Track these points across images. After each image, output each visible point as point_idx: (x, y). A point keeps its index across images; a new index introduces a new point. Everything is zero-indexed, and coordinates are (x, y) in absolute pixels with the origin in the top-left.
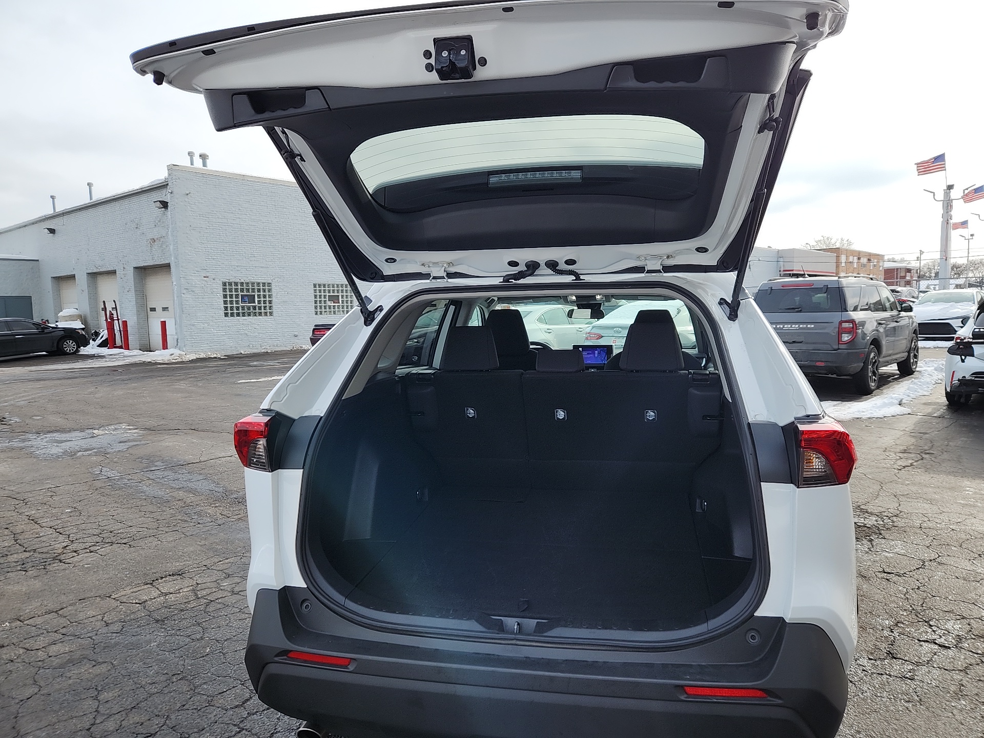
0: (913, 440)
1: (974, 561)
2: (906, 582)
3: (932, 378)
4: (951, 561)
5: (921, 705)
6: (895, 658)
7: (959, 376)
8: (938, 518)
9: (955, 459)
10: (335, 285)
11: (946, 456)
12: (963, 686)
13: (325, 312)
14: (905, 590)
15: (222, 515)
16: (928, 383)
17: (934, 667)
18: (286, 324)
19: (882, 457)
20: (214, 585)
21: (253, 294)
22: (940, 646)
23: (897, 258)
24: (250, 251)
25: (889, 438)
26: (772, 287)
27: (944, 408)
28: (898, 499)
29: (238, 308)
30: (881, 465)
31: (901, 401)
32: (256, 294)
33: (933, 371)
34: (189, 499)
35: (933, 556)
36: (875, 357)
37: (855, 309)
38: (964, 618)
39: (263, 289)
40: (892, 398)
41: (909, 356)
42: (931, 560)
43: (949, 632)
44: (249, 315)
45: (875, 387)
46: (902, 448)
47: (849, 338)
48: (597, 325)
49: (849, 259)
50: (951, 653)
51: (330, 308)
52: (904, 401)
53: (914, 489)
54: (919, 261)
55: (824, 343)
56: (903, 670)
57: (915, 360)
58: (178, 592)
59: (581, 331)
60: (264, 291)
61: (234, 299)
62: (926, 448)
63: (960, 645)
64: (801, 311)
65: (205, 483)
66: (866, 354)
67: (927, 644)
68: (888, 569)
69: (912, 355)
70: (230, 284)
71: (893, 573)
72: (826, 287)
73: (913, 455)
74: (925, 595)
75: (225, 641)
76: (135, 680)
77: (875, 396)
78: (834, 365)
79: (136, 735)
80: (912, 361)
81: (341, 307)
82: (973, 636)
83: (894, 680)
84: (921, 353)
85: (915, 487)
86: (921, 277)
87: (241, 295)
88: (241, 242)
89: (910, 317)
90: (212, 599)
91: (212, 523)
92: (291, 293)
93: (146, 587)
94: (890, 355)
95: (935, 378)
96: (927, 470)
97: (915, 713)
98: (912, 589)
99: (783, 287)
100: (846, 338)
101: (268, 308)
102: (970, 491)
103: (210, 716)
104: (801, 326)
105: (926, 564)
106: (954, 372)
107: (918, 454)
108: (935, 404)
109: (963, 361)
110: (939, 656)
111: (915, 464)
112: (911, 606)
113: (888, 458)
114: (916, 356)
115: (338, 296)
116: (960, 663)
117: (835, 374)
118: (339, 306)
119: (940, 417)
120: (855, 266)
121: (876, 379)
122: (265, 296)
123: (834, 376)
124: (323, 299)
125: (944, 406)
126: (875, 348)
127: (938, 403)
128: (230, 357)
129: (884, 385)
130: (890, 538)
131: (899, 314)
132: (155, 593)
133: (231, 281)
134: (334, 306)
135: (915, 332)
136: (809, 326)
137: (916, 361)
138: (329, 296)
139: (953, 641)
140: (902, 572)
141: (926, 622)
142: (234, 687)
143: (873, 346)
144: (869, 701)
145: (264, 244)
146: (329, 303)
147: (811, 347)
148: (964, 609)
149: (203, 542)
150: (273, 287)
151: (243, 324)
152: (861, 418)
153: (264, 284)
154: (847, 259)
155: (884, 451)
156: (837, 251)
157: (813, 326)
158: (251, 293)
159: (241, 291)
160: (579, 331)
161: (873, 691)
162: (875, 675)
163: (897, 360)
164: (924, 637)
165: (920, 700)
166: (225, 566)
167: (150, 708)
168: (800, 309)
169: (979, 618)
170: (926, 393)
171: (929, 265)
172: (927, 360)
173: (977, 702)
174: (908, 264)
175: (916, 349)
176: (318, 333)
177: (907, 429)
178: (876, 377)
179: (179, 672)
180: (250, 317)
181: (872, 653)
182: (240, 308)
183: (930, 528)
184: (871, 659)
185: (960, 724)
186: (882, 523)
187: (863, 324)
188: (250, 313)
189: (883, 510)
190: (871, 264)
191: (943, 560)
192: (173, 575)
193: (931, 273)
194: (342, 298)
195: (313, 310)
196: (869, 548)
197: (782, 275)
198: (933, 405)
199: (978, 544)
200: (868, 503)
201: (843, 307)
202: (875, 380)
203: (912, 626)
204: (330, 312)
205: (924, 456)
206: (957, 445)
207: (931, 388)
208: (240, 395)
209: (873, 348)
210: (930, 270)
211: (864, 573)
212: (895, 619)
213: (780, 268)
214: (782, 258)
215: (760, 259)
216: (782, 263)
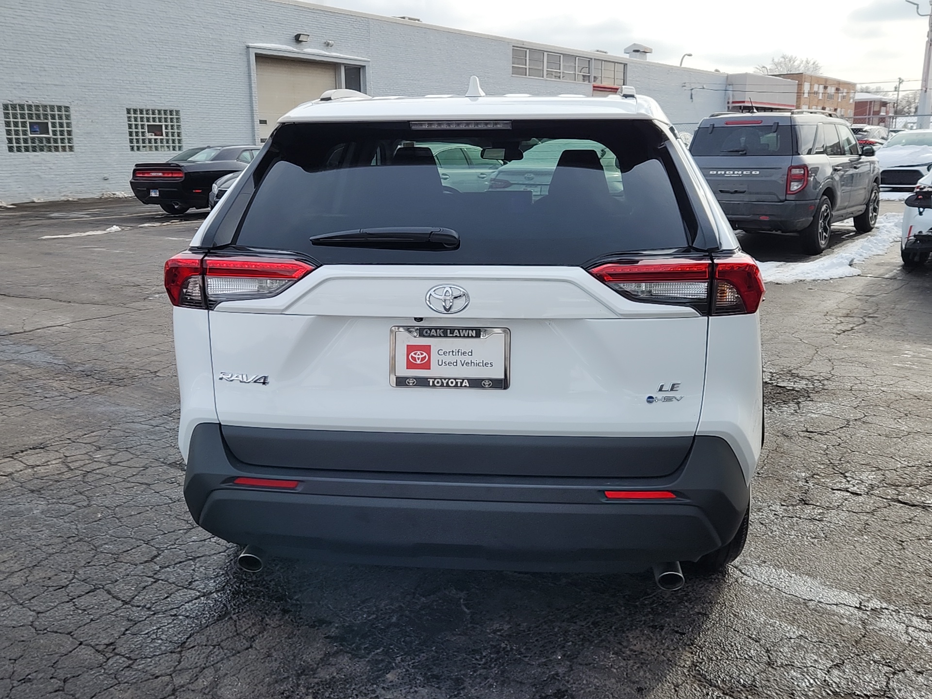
0: (859, 303)
1: (899, 420)
2: (827, 440)
3: (891, 235)
4: (876, 420)
5: (826, 540)
6: (807, 504)
7: (915, 231)
8: (870, 381)
9: (899, 322)
10: (156, 111)
11: (890, 319)
12: (868, 524)
13: (144, 147)
14: (825, 446)
15: (71, 388)
16: (884, 241)
17: (843, 510)
18: (92, 162)
19: (822, 321)
20: (87, 457)
21: (46, 121)
22: (852, 493)
23: (873, 87)
24: (39, 63)
25: (831, 303)
26: (714, 125)
27: (899, 269)
28: (833, 363)
29: (26, 141)
30: (819, 329)
31: (852, 261)
32: (50, 122)
33: (893, 227)
34: (26, 371)
35: (859, 416)
36: (827, 210)
37: (809, 153)
38: (879, 469)
39: (58, 115)
40: (842, 258)
41: (867, 210)
42: (856, 420)
43: (863, 482)
44: (42, 150)
45: (825, 246)
46: (845, 312)
47: (799, 187)
48: (504, 170)
49: (813, 88)
50: (861, 499)
51: (150, 142)
52: (855, 261)
53: (850, 353)
54: (896, 93)
55: (770, 193)
56: (813, 514)
57: (874, 214)
58: (46, 464)
59: (483, 178)
60: (60, 117)
61: (20, 128)
62: (870, 311)
63: (872, 492)
64: (745, 154)
65: (39, 355)
66: (817, 206)
67: (839, 492)
68: (811, 429)
69: (871, 208)
70: (14, 107)
71: (815, 432)
72: (776, 124)
73: (856, 319)
74: (845, 451)
75: (116, 507)
76: (28, 542)
77: (825, 255)
78: (779, 219)
79: (46, 588)
80: (871, 215)
81: (165, 140)
82: (885, 485)
83: (803, 521)
84: (882, 207)
85: (852, 352)
86: (898, 113)
87: (30, 123)
88: (25, 50)
89: (872, 162)
90: (88, 470)
91: (62, 397)
92: (97, 121)
93: (7, 460)
94: (845, 208)
95: (894, 235)
96: (867, 333)
97: (819, 546)
98: (833, 446)
99: (727, 124)
100: (795, 186)
101: (66, 141)
102: (909, 355)
103: (121, 570)
104: (745, 173)
105: (851, 423)
106: (911, 227)
107: (861, 318)
108: (889, 264)
109: (921, 214)
110: (849, 501)
111: (855, 328)
112: (829, 461)
113: (829, 322)
114: (875, 210)
115: (161, 126)
116: (868, 506)
117: (780, 230)
118: (162, 139)
119: (891, 279)
120: (820, 97)
121: (827, 236)
122: (61, 125)
123: (779, 233)
124: (140, 130)
125: (899, 267)
126: (828, 200)
127: (893, 263)
128: (19, 207)
129: (837, 243)
130: (819, 400)
131: (860, 159)
132: (20, 466)
133: (15, 103)
134: (155, 140)
135: (876, 181)
136: (753, 173)
137: (875, 216)
138: (148, 125)
139: (865, 489)
140: (825, 431)
141: (842, 474)
142: (138, 546)
143: (825, 197)
144: (777, 538)
145: (58, 53)
146: (149, 136)
147: (754, 198)
148: (880, 462)
149: (58, 416)
150: (71, 112)
151: (34, 163)
152: (804, 280)
153: (59, 108)
154: (811, 88)
155: (825, 315)
156: (798, 78)
157: (758, 173)
158: (42, 121)
159: (29, 117)
160: (481, 177)
161: (782, 530)
162: (785, 518)
163: (852, 213)
164: (839, 486)
165: (826, 536)
166: (93, 439)
167: (53, 565)
168: (744, 152)
169: (894, 470)
170: (880, 252)
171: (908, 98)
172: (888, 214)
173: (879, 537)
174: (884, 96)
175: (877, 201)
176: (141, 175)
177: (853, 292)
178: (826, 234)
179: (74, 535)
180: (43, 152)
181: (785, 501)
182: (29, 141)
183: (860, 391)
184: (784, 505)
185: (860, 554)
186: (812, 386)
187: (816, 170)
188: (43, 147)
189: (815, 374)
190: (840, 95)
191: (869, 419)
192: (34, 448)
193: (910, 108)
194: (166, 129)
195: (128, 144)
196: (794, 410)
197: (730, 108)
198: (887, 266)
199: (907, 404)
200: (801, 367)
201: (795, 150)
202: (825, 237)
203: (827, 478)
204: (151, 147)
205: (867, 320)
206: (905, 308)
207: (886, 247)
208: (50, 254)
209: (826, 199)
210: (909, 103)
211: (787, 432)
212: (812, 472)
213: (729, 99)
214: (731, 86)
215: (705, 86)
216: (731, 93)
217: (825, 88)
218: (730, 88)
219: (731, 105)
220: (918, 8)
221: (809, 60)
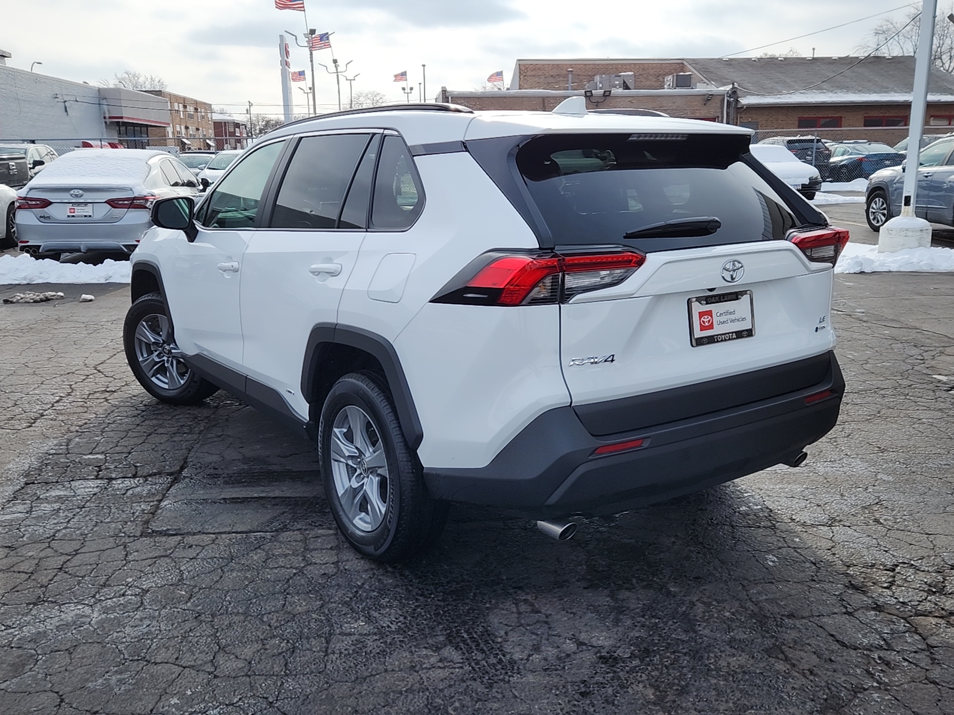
49: (174, 106)
120: (182, 116)
174: (231, 117)
190: (199, 114)
213: (104, 113)
214: (105, 101)
215: (78, 99)
216: (105, 107)
217: (185, 107)
218: (104, 102)
219: (108, 121)
220: (296, 39)
221: (154, 77)
